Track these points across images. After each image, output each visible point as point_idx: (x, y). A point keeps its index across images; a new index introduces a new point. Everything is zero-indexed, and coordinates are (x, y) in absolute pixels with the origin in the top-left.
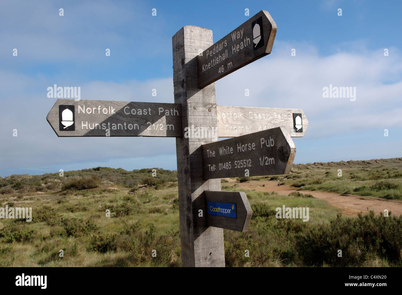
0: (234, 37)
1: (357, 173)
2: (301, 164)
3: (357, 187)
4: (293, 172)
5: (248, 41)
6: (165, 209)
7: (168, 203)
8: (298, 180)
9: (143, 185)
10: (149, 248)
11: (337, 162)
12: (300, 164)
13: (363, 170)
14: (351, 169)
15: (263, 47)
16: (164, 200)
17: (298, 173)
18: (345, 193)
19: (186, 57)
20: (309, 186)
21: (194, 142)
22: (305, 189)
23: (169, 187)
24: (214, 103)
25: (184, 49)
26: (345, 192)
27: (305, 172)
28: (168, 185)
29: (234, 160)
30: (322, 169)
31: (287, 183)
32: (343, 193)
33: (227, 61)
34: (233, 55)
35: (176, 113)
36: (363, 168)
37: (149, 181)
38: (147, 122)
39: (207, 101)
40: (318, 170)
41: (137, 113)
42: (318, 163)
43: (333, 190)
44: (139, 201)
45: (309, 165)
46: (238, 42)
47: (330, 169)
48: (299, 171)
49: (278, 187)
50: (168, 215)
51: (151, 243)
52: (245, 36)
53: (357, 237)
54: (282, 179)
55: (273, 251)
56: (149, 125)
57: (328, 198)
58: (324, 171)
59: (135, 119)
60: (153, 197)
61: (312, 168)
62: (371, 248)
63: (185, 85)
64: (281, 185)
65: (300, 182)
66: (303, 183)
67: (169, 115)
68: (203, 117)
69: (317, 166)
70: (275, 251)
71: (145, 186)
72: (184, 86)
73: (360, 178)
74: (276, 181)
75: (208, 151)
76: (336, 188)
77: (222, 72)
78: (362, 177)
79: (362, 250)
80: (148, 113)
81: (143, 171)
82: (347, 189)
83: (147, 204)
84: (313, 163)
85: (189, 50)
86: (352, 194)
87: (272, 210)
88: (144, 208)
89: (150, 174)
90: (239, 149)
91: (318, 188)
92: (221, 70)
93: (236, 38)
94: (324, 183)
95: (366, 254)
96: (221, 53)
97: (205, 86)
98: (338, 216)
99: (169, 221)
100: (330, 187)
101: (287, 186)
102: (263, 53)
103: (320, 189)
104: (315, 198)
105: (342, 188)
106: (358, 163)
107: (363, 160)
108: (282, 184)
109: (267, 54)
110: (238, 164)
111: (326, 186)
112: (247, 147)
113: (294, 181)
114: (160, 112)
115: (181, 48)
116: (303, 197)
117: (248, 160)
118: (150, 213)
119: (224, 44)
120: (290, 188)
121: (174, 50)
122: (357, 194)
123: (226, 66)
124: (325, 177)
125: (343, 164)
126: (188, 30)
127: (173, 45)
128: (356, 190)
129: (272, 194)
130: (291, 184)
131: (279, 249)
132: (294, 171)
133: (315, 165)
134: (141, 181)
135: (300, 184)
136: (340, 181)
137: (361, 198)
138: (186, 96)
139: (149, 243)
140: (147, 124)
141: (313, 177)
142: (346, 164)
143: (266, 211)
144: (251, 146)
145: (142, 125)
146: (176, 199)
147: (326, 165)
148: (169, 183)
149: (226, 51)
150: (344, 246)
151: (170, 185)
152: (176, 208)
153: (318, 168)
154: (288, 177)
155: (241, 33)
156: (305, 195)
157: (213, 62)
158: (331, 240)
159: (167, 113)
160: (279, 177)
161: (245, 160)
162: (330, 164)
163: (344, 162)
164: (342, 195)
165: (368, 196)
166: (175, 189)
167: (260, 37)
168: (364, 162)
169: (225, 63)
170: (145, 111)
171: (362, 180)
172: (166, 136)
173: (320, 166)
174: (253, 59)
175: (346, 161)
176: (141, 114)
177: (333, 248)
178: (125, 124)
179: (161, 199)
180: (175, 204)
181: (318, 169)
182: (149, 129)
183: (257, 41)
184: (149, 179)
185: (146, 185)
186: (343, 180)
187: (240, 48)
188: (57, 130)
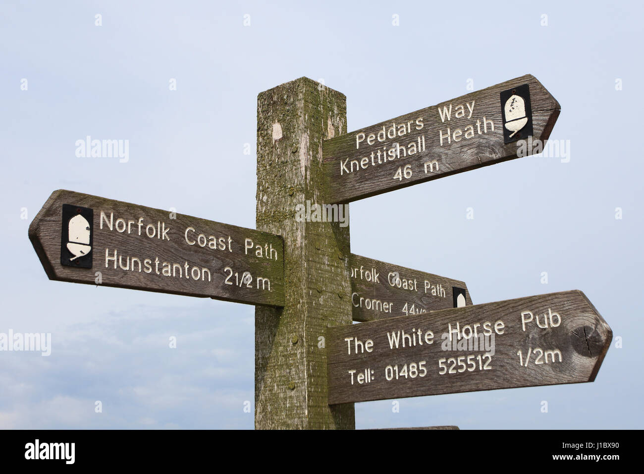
0: (446, 114)
5: (489, 125)
29: (437, 357)
35: (273, 253)
38: (224, 266)
41: (208, 244)
56: (228, 273)
59: (204, 257)
67: (261, 256)
75: (349, 340)
80: (227, 248)
90: (454, 335)
92: (404, 174)
110: (449, 366)
112: (481, 329)
114: (247, 247)
117: (482, 356)
119: (414, 125)
140: (225, 271)
145: (216, 271)
155: (467, 109)
157: (375, 157)
159: (259, 251)
161: (473, 357)
167: (525, 120)
170: (222, 241)
176: (215, 248)
178: (186, 266)
183: (515, 127)
187: (464, 132)
188: (56, 261)
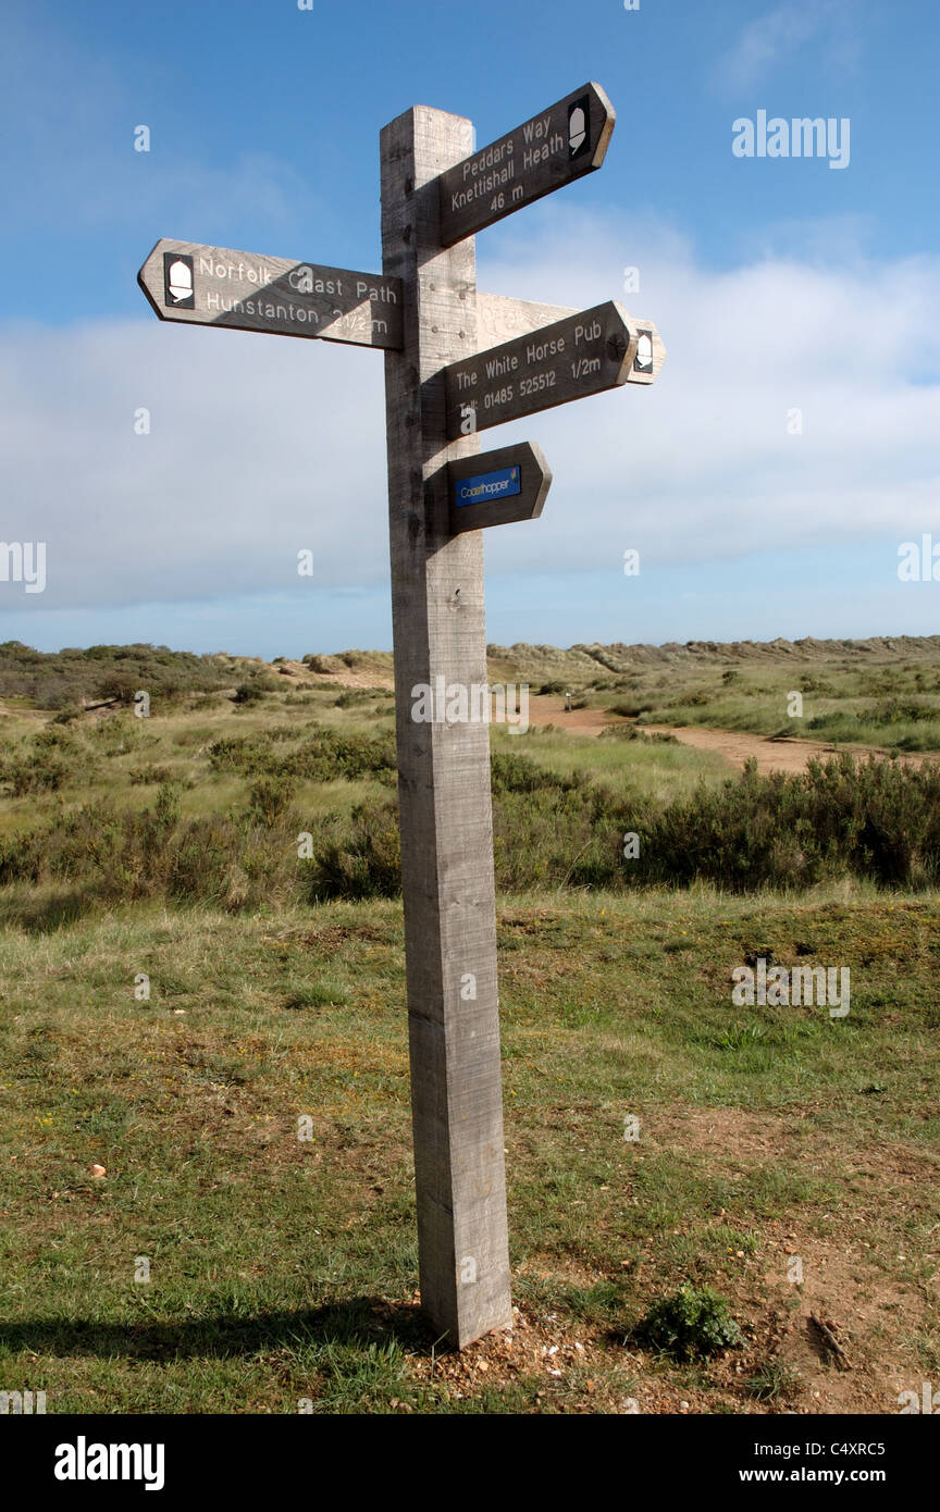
0: (528, 134)
1: (822, 676)
2: (644, 643)
3: (820, 715)
4: (616, 671)
5: (559, 142)
6: (184, 774)
7: (195, 757)
8: (631, 693)
9: (100, 702)
10: (159, 856)
11: (763, 641)
12: (640, 646)
13: (844, 669)
14: (807, 666)
15: (589, 154)
16: (178, 747)
17: (634, 675)
18: (781, 735)
19: (417, 176)
20: (667, 712)
21: (429, 358)
22: (653, 723)
23: (192, 708)
24: (472, 282)
25: (413, 158)
26: (779, 730)
27: (657, 673)
28: (188, 702)
29: (519, 381)
30: (715, 662)
31: (597, 702)
32: (774, 732)
33: (511, 183)
34: (525, 171)
35: (391, 296)
36: (844, 662)
37: (121, 687)
38: (333, 308)
39: (458, 276)
40: (702, 668)
41: (315, 288)
42: (699, 644)
43: (745, 725)
44: (90, 747)
45: (670, 650)
46: (538, 143)
47: (737, 663)
48: (638, 669)
49: (564, 714)
50: (197, 792)
51: (165, 840)
52: (551, 133)
53: (798, 818)
54: (577, 691)
55: (550, 863)
56: (337, 316)
57: (724, 747)
58: (720, 669)
59: (311, 300)
60: (140, 735)
61: (678, 660)
62: (834, 846)
63: (413, 237)
64: (574, 708)
65: (639, 699)
66: (646, 702)
67: (376, 299)
68: (449, 308)
69: (698, 655)
70: (556, 862)
71: (108, 705)
72: (411, 239)
73: (830, 690)
74: (559, 698)
75: (459, 375)
76: (754, 719)
77: (500, 207)
78: (837, 687)
79: (808, 855)
80: (336, 291)
81: (96, 654)
82: (787, 721)
83: (121, 758)
84: (684, 644)
85: (424, 159)
86: (803, 737)
87: (545, 772)
88: (111, 770)
89: (122, 665)
90: (531, 357)
91: (695, 719)
92: (498, 203)
93: (534, 137)
94: (716, 703)
95: (817, 864)
96: (499, 167)
97: (455, 243)
98: (747, 767)
99: (201, 806)
100: (735, 716)
101: (597, 713)
102: (588, 165)
103: (702, 720)
104: (684, 744)
105: (773, 717)
106: (829, 646)
107: (845, 639)
108: (580, 706)
109: (595, 168)
110: (527, 387)
111: (721, 713)
112: (549, 349)
113: (618, 696)
114: (359, 290)
115: (405, 155)
116: (646, 739)
117: (549, 374)
118: (133, 783)
119: (506, 149)
120: (606, 720)
121: (383, 161)
122: (817, 737)
123: (508, 195)
124: (722, 687)
125: (781, 648)
126: (422, 114)
127: (382, 149)
128: (815, 724)
129: (544, 732)
130: (609, 707)
131: (568, 858)
132: (620, 667)
133: (690, 650)
134: (93, 688)
135: (637, 706)
136: (768, 698)
137: (829, 748)
138: (415, 260)
139: (159, 840)
140: (335, 313)
141: (682, 685)
142: (790, 650)
143: (525, 774)
144: (556, 345)
145: (324, 313)
146: (222, 742)
147: (725, 652)
148: (193, 694)
149: (511, 164)
150: (759, 845)
151: (195, 702)
152: (223, 768)
153: (700, 659)
154: (598, 686)
155: (544, 127)
156: (653, 737)
157: (478, 188)
158: (723, 828)
159: (374, 294)
160: (570, 685)
161: (542, 376)
162: (740, 649)
163: (785, 642)
164: (771, 740)
165: (849, 741)
166: (214, 715)
167: (584, 134)
168: (847, 644)
169: (506, 189)
170: (330, 285)
171: (835, 697)
172: (370, 343)
173: (707, 654)
174: (568, 177)
175: (792, 641)
176: (322, 291)
177: (726, 850)
178: (291, 308)
179: (167, 744)
180: (218, 758)
181: (700, 663)
182: (337, 323)
183: (576, 143)
184: (121, 682)
185: (110, 700)
186: (777, 697)
187: (540, 157)
188: (161, 305)
